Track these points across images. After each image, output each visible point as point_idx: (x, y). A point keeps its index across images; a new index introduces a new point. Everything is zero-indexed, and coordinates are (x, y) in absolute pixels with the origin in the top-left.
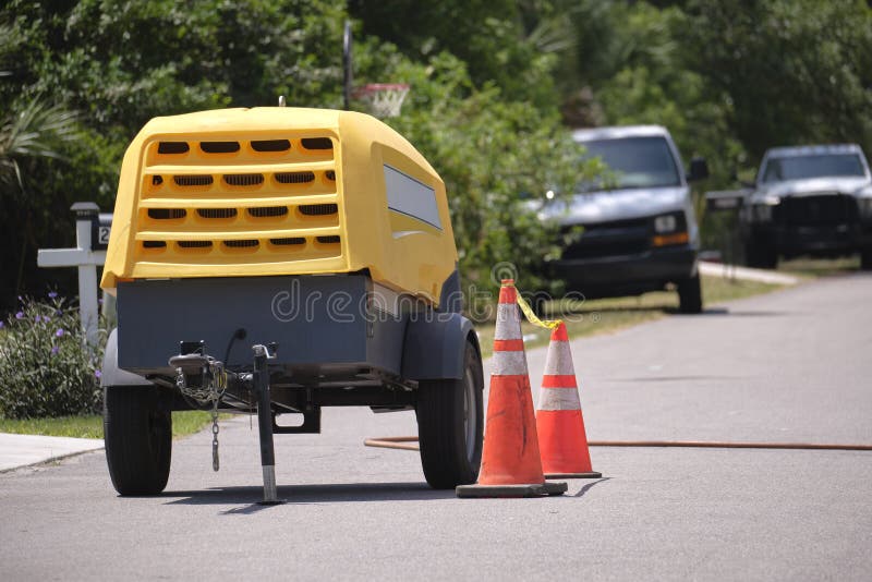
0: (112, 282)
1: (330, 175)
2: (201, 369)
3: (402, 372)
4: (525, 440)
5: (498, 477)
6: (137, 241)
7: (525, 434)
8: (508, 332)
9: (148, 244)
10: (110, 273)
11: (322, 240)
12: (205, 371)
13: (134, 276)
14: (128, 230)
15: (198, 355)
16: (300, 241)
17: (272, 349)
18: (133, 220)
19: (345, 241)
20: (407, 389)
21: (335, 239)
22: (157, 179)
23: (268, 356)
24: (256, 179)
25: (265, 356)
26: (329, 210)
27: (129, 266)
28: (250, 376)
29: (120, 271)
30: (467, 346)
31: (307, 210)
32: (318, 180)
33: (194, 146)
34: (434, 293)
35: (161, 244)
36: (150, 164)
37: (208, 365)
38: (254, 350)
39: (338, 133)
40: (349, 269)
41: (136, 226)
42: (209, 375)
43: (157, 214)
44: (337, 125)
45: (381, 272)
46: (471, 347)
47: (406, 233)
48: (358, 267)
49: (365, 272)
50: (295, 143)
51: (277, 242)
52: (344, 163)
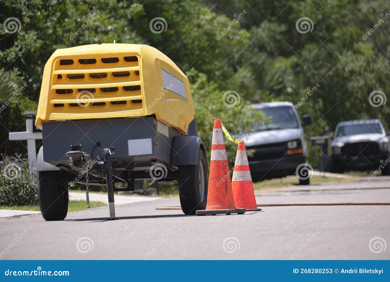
0: (40, 122)
1: (137, 73)
2: (80, 158)
3: (171, 163)
4: (226, 190)
5: (215, 206)
6: (51, 104)
7: (226, 187)
8: (218, 141)
9: (56, 105)
10: (39, 119)
11: (134, 102)
12: (82, 158)
13: (50, 119)
14: (47, 99)
15: (79, 151)
16: (124, 102)
17: (112, 150)
18: (49, 94)
19: (144, 102)
20: (173, 170)
21: (140, 101)
22: (60, 76)
23: (111, 154)
24: (104, 75)
25: (109, 153)
26: (137, 88)
27: (48, 115)
28: (102, 163)
29: (43, 117)
30: (200, 150)
31: (127, 89)
32: (132, 75)
33: (76, 61)
34: (185, 128)
35: (62, 105)
36: (56, 69)
37: (83, 156)
38: (104, 151)
39: (140, 54)
40: (146, 114)
41: (50, 98)
42: (84, 160)
43: (60, 92)
44: (140, 51)
45: (160, 116)
46: (202, 151)
47: (171, 100)
48: (150, 114)
49: (154, 116)
50: (121, 59)
51: (113, 103)
52: (143, 67)
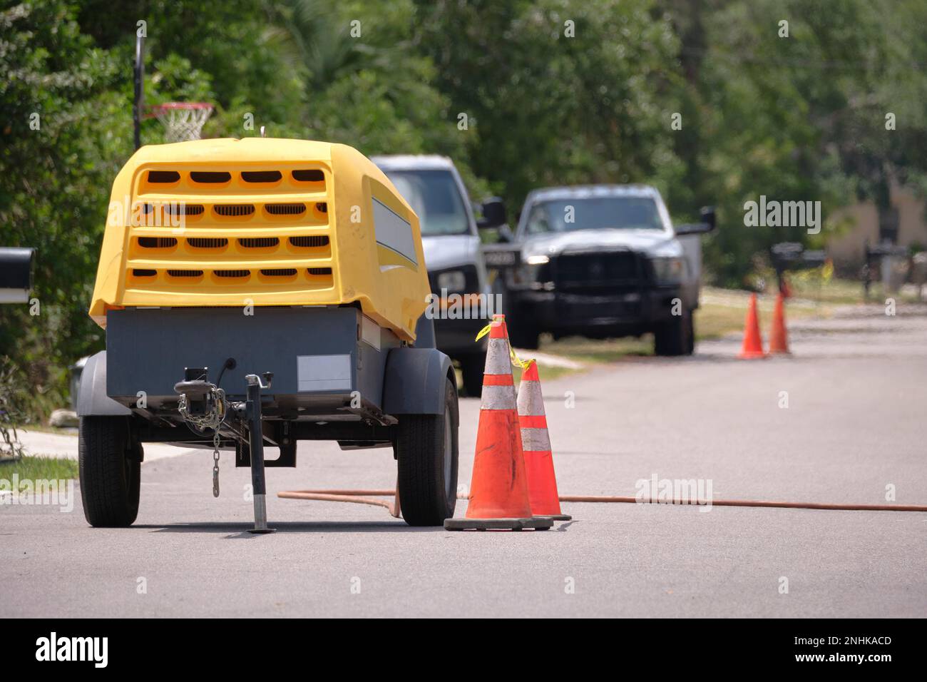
0: (101, 310)
1: (322, 207)
2: (205, 396)
3: (382, 406)
4: (514, 475)
5: (486, 511)
6: (128, 269)
7: (514, 469)
8: (499, 367)
9: (138, 273)
10: (100, 301)
11: (314, 271)
12: (208, 398)
13: (125, 304)
14: (120, 258)
15: (202, 381)
16: (291, 272)
17: (266, 378)
18: (124, 248)
19: (337, 274)
21: (327, 271)
23: (261, 386)
24: (248, 210)
25: (259, 386)
26: (322, 241)
27: (120, 294)
28: (242, 406)
29: (110, 299)
30: (447, 382)
31: (301, 243)
32: (310, 211)
33: (184, 175)
34: (410, 327)
35: (151, 273)
36: (141, 192)
37: (211, 392)
38: (247, 381)
39: (330, 165)
40: (341, 300)
41: (127, 255)
42: (212, 401)
43: (147, 243)
44: (330, 159)
45: (370, 304)
46: (450, 383)
47: (390, 267)
48: (350, 300)
49: (357, 304)
50: (286, 174)
51: (267, 273)
52: (337, 195)
